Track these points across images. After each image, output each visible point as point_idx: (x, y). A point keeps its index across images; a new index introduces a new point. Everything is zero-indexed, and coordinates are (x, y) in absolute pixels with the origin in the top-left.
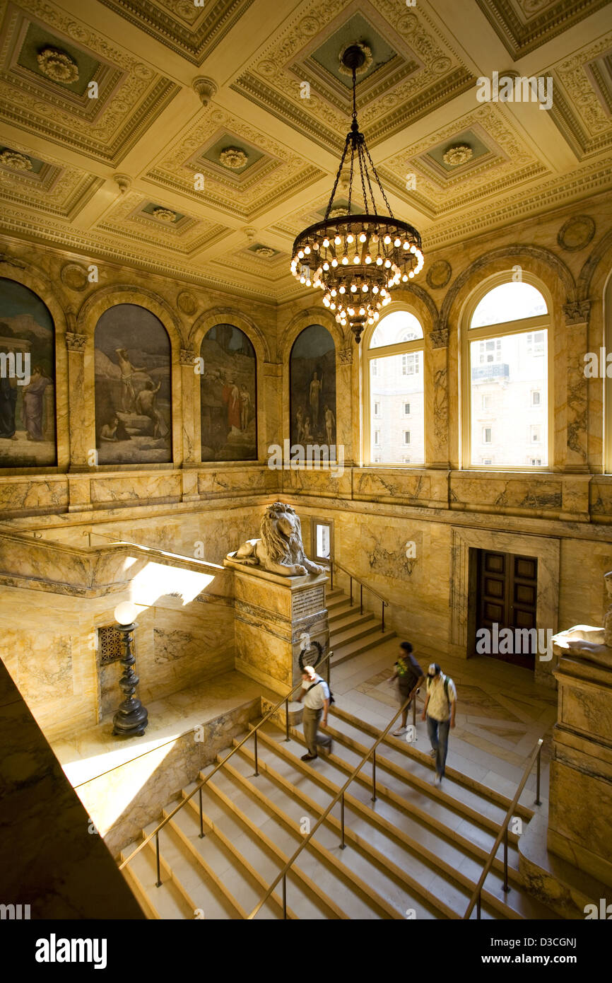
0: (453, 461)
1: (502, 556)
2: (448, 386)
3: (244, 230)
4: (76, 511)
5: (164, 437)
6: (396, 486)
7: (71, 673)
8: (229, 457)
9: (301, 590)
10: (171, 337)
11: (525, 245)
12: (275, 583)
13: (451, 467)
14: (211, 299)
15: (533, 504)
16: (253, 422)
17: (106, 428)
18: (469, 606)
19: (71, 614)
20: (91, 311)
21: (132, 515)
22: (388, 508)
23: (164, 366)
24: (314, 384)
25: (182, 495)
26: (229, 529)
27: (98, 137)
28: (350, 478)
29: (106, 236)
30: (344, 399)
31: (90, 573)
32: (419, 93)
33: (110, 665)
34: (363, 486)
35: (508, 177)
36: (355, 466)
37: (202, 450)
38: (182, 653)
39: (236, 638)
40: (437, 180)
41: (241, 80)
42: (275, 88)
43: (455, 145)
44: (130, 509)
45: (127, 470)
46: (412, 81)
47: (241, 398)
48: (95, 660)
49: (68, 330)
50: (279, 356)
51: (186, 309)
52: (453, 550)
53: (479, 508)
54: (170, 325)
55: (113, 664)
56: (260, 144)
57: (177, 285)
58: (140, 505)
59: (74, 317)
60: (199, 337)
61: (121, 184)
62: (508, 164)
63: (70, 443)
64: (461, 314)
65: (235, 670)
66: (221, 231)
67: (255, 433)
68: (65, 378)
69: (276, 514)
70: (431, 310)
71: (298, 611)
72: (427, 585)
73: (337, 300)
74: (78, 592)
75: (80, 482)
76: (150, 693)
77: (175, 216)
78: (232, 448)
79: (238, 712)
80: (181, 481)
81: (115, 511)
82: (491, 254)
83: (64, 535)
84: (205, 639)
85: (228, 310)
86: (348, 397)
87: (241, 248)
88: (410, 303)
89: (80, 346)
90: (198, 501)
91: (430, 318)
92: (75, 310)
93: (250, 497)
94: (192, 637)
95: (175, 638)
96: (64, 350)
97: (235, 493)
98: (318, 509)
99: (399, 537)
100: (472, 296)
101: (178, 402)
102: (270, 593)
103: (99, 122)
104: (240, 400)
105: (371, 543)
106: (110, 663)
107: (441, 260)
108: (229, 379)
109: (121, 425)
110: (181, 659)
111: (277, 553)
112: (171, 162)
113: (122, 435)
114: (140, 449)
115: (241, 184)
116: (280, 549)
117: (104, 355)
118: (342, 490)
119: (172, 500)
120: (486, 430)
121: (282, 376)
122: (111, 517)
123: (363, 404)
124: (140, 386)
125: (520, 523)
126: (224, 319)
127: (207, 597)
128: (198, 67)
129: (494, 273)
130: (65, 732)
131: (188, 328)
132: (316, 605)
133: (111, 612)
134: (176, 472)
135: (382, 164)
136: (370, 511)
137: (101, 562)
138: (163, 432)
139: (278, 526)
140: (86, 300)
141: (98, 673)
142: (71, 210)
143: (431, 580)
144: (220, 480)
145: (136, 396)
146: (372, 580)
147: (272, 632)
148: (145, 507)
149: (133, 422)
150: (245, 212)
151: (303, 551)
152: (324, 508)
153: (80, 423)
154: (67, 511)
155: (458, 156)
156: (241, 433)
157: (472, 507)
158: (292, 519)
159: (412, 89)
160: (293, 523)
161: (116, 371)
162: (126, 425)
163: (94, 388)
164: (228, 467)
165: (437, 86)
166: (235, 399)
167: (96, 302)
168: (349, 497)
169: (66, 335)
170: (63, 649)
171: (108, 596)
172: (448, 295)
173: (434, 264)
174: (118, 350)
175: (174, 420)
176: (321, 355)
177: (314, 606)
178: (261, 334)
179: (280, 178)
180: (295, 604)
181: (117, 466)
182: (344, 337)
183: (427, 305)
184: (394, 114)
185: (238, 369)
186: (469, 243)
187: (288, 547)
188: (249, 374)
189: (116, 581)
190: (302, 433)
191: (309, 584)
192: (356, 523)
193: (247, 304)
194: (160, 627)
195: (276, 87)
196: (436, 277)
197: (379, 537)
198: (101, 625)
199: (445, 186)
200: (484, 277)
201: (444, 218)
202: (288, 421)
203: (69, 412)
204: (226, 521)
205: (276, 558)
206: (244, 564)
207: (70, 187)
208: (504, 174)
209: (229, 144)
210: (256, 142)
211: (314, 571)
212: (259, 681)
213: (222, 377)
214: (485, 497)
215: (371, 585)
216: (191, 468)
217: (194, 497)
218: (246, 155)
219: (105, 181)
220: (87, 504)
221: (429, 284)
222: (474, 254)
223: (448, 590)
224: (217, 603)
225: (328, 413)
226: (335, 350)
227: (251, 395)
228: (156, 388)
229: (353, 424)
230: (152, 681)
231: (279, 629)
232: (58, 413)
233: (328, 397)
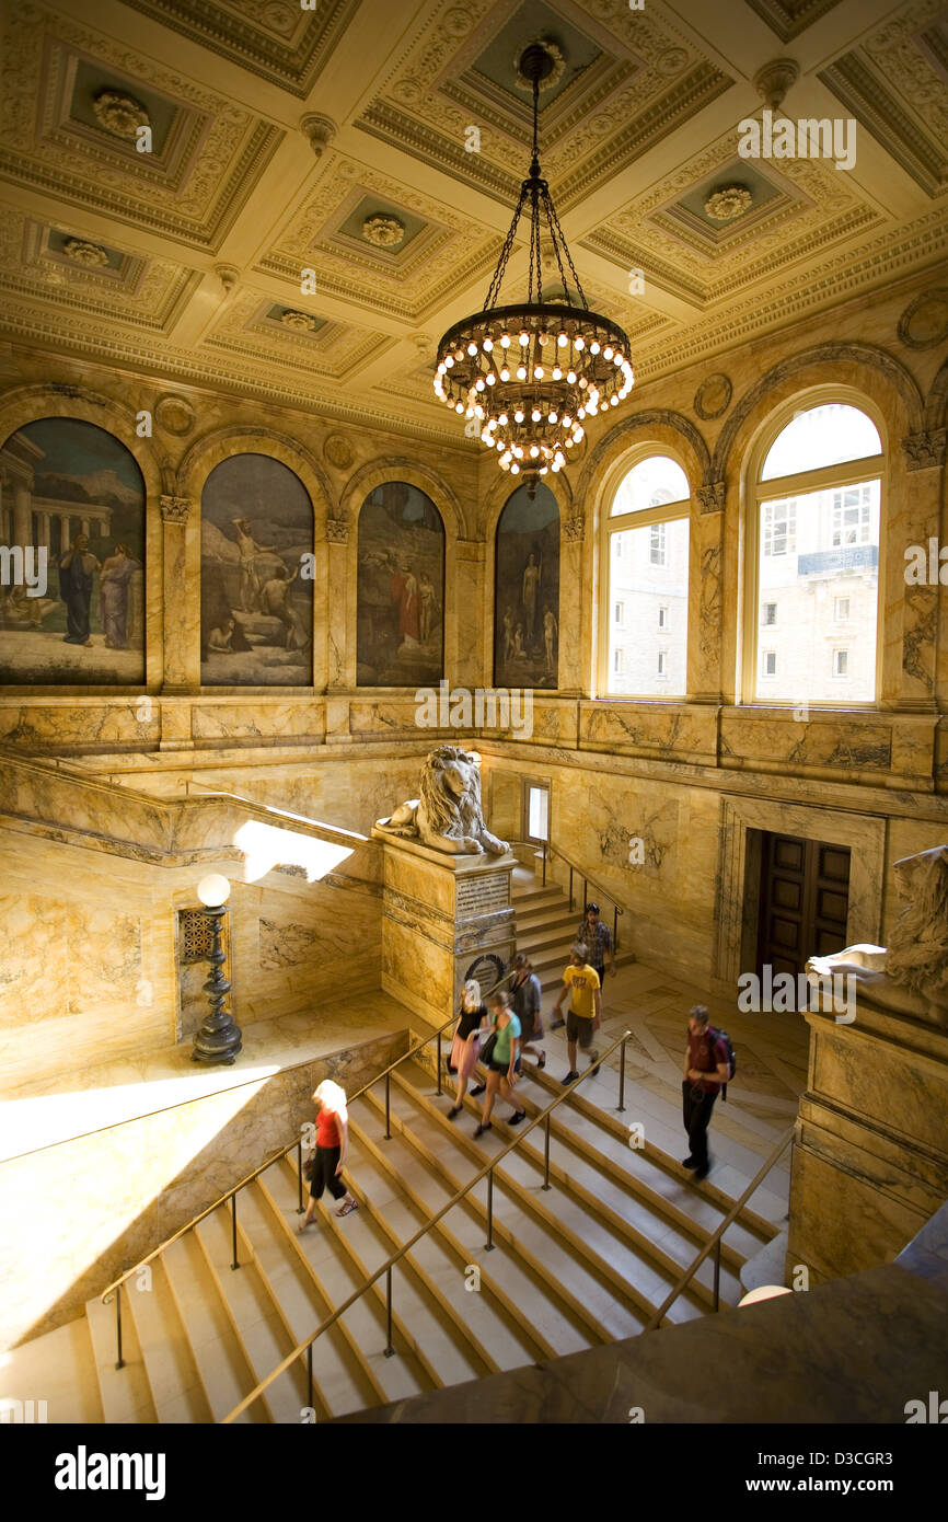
0: (727, 690)
1: (800, 844)
2: (722, 573)
3: (412, 338)
4: (169, 750)
5: (302, 648)
6: (641, 729)
7: (139, 969)
8: (399, 681)
9: (471, 876)
10: (314, 502)
11: (846, 343)
12: (435, 863)
13: (724, 701)
14: (376, 444)
15: (846, 761)
16: (438, 629)
17: (216, 633)
18: (745, 921)
19: (141, 887)
20: (197, 465)
21: (250, 759)
22: (629, 762)
23: (304, 544)
24: (529, 573)
25: (326, 734)
26: (395, 788)
27: (188, 213)
28: (576, 716)
29: (218, 356)
30: (570, 594)
31: (169, 832)
32: (645, 108)
33: (196, 965)
34: (594, 728)
35: (815, 232)
36: (584, 697)
37: (358, 669)
38: (300, 958)
39: (384, 943)
40: (701, 246)
41: (370, 114)
42: (422, 120)
43: (720, 187)
44: (247, 751)
45: (246, 694)
46: (631, 91)
47: (421, 594)
48: (174, 955)
49: (165, 492)
50: (481, 531)
51: (337, 461)
52: (723, 831)
53: (763, 765)
54: (313, 485)
55: (201, 964)
56: (415, 207)
57: (325, 424)
58: (263, 746)
59: (173, 474)
60: (357, 501)
61: (226, 279)
62: (813, 211)
63: (164, 653)
64: (745, 459)
65: (381, 990)
66: (381, 342)
67: (440, 646)
68: (159, 561)
69: (441, 762)
70: (699, 454)
71: (466, 907)
72: (682, 884)
73: (499, 434)
74: (152, 858)
75: (177, 707)
76: (252, 1009)
77: (313, 322)
78: (404, 668)
79: (372, 1048)
80: (324, 713)
81: (226, 752)
82: (793, 360)
83: (151, 781)
84: (336, 941)
85: (402, 461)
86: (576, 592)
87: (416, 366)
88: (669, 444)
89: (180, 514)
90: (349, 743)
91: (698, 467)
92: (174, 463)
93: (430, 742)
94: (318, 937)
95: (291, 934)
96: (158, 521)
97: (406, 735)
98: (530, 764)
99: (645, 810)
100: (764, 429)
101: (323, 598)
102: (428, 878)
103: (186, 190)
104: (419, 597)
105: (603, 817)
106: (196, 962)
107: (717, 374)
108: (402, 564)
109: (239, 627)
110: (300, 967)
111: (441, 819)
112: (292, 242)
113: (239, 644)
114: (266, 665)
115: (401, 269)
116: (444, 814)
117: (214, 528)
118: (564, 735)
119: (311, 740)
120: (840, 654)
121: (484, 561)
122: (220, 761)
123: (599, 603)
124: (268, 573)
125: (824, 791)
126: (395, 474)
127: (340, 880)
128: (304, 99)
129: (797, 390)
130: (130, 1049)
131: (340, 488)
132: (496, 900)
133: (194, 889)
134: (317, 700)
135: (604, 224)
136: (603, 768)
137: (185, 817)
138: (300, 640)
139: (444, 780)
140: (189, 448)
141: (178, 974)
142: (166, 320)
143: (690, 877)
144: (383, 714)
145: (261, 590)
146: (603, 874)
147: (429, 936)
148: (269, 750)
149: (256, 625)
150: (411, 310)
151: (481, 819)
152: (539, 762)
153: (179, 625)
154: (157, 749)
155: (729, 204)
156: (418, 646)
157: (752, 764)
158: (465, 770)
159: (633, 104)
160: (466, 776)
161: (231, 551)
162: (246, 629)
163: (199, 576)
164: (397, 695)
165: (671, 96)
166: (411, 595)
167: (204, 450)
168: (574, 745)
169: (160, 499)
170: (129, 935)
171: (194, 867)
172: (725, 430)
173: (706, 381)
174: (237, 521)
175: (316, 624)
176: (541, 527)
177: (493, 901)
178: (453, 496)
179: (455, 257)
180: (462, 896)
181: (230, 688)
182: (572, 499)
183: (695, 445)
184: (611, 146)
185: (417, 550)
186: (759, 344)
187: (456, 811)
188: (433, 558)
189: (205, 846)
190: (511, 648)
191: (484, 867)
192: (583, 785)
193: (432, 451)
194: (269, 918)
195: (425, 119)
196: (710, 400)
197: (615, 809)
198: (183, 907)
199: (714, 254)
200: (783, 397)
201: (718, 305)
202: (491, 629)
203: (163, 609)
204: (392, 776)
205: (439, 827)
206: (397, 836)
207: (161, 286)
208: (809, 229)
209: (375, 210)
210: (410, 204)
211: (494, 849)
212: (411, 1008)
213: (391, 561)
214: (774, 748)
215: (602, 882)
216: (340, 694)
217: (342, 738)
218: (402, 225)
219: (204, 275)
220: (186, 740)
221: (697, 413)
222: (766, 362)
223: (713, 893)
224: (355, 889)
225: (549, 615)
226: (559, 519)
227: (435, 587)
228: (291, 576)
229: (583, 633)
230: (255, 993)
231: (438, 931)
232: (148, 610)
233: (548, 592)
